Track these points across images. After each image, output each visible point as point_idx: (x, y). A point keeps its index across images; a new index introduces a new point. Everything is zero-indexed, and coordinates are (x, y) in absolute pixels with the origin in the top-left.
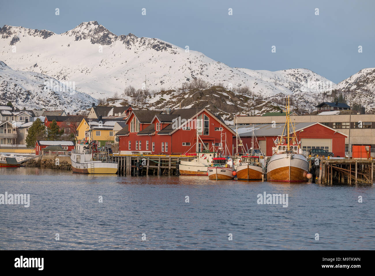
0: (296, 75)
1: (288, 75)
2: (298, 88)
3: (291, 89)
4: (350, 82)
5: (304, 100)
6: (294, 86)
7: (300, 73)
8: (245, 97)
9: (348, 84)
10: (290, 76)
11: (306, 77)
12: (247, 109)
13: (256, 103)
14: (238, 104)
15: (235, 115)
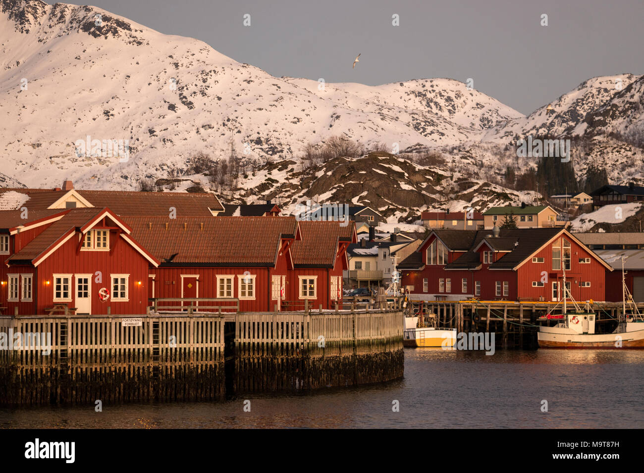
0: (429, 95)
1: (408, 95)
2: (433, 125)
3: (416, 127)
4: (560, 111)
5: (473, 160)
6: (425, 122)
7: (437, 89)
8: (437, 174)
9: (555, 115)
10: (412, 96)
11: (452, 100)
12: (443, 200)
13: (459, 185)
14: (424, 189)
15: (418, 210)
